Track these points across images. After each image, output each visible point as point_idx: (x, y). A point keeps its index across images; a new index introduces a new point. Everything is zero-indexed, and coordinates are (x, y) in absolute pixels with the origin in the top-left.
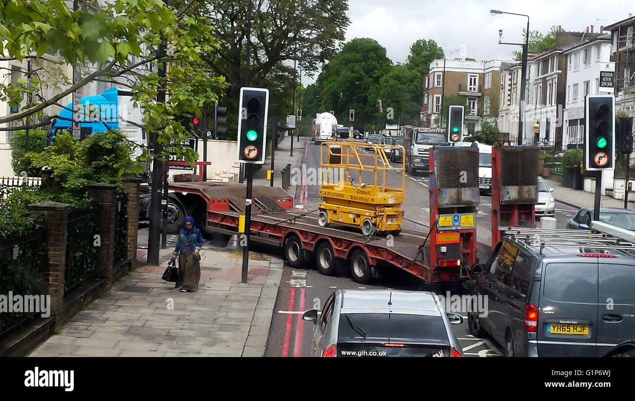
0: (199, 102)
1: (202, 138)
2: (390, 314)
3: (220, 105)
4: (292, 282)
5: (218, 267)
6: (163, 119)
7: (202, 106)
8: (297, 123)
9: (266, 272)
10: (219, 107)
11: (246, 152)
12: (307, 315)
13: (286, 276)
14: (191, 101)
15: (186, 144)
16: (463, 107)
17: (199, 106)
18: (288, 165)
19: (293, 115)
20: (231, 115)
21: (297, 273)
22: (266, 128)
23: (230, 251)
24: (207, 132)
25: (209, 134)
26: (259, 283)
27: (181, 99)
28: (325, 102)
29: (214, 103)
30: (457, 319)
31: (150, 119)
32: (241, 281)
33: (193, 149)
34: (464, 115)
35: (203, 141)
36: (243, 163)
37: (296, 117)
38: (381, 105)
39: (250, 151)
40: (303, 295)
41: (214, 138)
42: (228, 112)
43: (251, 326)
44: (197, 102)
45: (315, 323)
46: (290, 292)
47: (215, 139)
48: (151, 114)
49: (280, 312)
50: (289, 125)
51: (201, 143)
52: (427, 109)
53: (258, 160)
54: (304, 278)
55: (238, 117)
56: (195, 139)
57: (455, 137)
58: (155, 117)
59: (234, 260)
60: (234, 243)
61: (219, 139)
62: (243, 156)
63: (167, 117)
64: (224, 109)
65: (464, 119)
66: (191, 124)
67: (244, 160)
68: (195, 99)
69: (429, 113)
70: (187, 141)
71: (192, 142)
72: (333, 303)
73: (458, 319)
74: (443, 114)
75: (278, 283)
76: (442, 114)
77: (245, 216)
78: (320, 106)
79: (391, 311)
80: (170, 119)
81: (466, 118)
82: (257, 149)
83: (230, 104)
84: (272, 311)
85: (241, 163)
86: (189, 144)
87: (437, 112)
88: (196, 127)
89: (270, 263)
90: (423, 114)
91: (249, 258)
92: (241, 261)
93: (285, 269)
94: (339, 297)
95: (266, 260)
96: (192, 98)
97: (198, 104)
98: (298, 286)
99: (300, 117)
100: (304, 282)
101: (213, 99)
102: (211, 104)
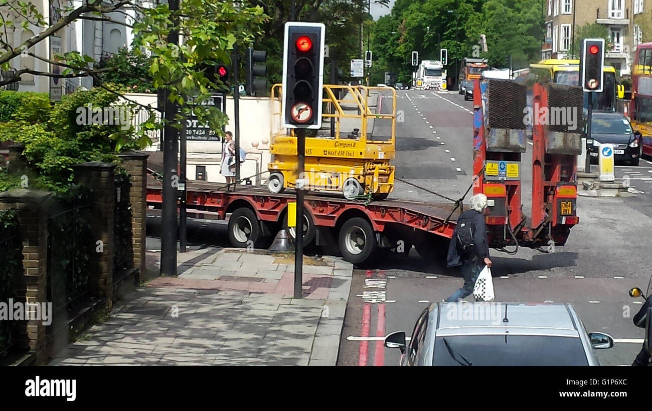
0: (227, 44)
1: (232, 96)
2: (506, 335)
3: (256, 47)
4: (366, 295)
5: (260, 276)
6: (178, 68)
7: (232, 48)
8: (366, 70)
9: (329, 282)
10: (254, 51)
11: (295, 112)
12: (389, 339)
13: (357, 288)
14: (216, 43)
15: (209, 103)
16: (603, 40)
17: (228, 49)
18: (355, 130)
19: (360, 59)
20: (272, 61)
21: (373, 283)
22: (322, 77)
23: (276, 253)
24: (239, 86)
25: (241, 89)
26: (319, 298)
27: (203, 40)
28: (405, 41)
29: (247, 44)
30: (604, 341)
31: (159, 68)
32: (293, 296)
33: (220, 109)
34: (605, 52)
35: (234, 98)
36: (291, 129)
37: (364, 61)
38: (485, 41)
39: (300, 111)
40: (381, 313)
41: (248, 94)
42: (268, 56)
43: (310, 359)
44: (224, 43)
45: (403, 351)
46: (363, 310)
47: (250, 95)
48: (162, 62)
49: (350, 338)
50: (354, 74)
51: (230, 103)
52: (550, 45)
53: (312, 124)
54: (382, 290)
55: (282, 64)
56: (222, 97)
57: (592, 83)
58: (167, 64)
59: (282, 266)
60: (281, 242)
61: (255, 96)
62: (290, 119)
63: (184, 64)
64: (262, 53)
65: (605, 58)
66: (216, 75)
67: (293, 124)
68: (222, 39)
69: (554, 51)
70: (211, 100)
71: (217, 101)
72: (425, 322)
73: (606, 342)
74: (575, 52)
75: (346, 297)
76: (573, 51)
77: (295, 204)
78: (398, 45)
79: (507, 332)
80: (188, 67)
81: (607, 56)
82: (311, 108)
83: (270, 45)
84: (338, 338)
85: (288, 129)
86: (213, 104)
87: (566, 50)
88: (224, 78)
89: (334, 270)
90: (546, 52)
91: (303, 262)
92: (292, 268)
93: (356, 277)
94: (434, 314)
95: (327, 265)
96: (218, 39)
97: (226, 47)
98: (374, 301)
99: (370, 61)
100: (382, 296)
101: (247, 39)
102: (245, 48)
